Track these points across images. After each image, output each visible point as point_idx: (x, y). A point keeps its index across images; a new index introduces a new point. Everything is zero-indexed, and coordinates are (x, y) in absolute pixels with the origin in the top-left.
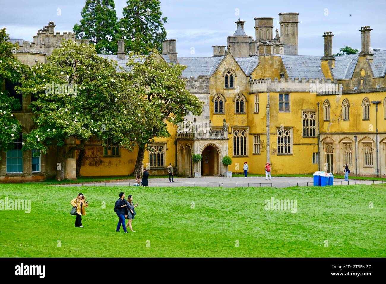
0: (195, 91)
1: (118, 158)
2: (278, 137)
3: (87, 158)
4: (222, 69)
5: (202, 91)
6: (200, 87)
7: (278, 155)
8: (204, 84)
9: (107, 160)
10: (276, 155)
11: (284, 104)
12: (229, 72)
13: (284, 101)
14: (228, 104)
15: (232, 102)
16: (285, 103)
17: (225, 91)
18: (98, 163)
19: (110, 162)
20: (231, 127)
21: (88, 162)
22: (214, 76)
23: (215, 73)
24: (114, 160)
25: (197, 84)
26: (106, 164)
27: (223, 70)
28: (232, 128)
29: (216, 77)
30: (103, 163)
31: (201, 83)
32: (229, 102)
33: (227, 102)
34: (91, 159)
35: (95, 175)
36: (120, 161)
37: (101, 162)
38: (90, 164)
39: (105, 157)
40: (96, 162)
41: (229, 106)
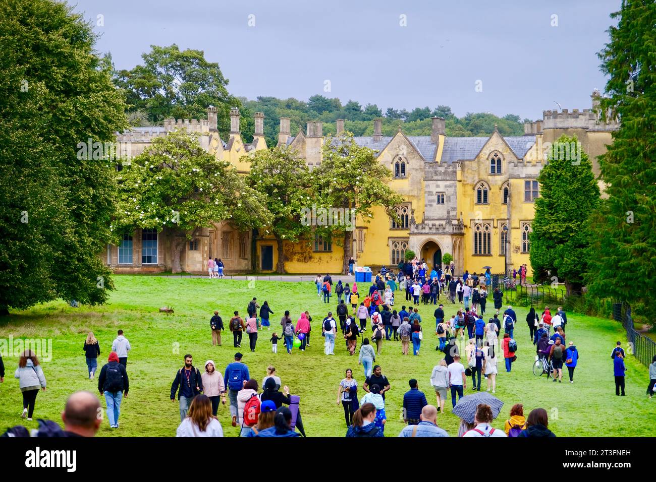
0: (440, 178)
1: (329, 254)
2: (523, 232)
3: (296, 253)
4: (486, 152)
5: (448, 178)
6: (445, 173)
7: (521, 253)
8: (451, 169)
9: (317, 256)
10: (519, 253)
11: (531, 193)
12: (496, 155)
13: (532, 190)
14: (493, 193)
15: (498, 190)
16: (533, 192)
17: (490, 177)
18: (307, 259)
19: (320, 259)
20: (497, 220)
21: (296, 257)
22: (476, 160)
23: (477, 156)
24: (325, 256)
25: (442, 169)
26: (316, 260)
27: (488, 153)
28: (499, 221)
29: (479, 161)
30: (312, 260)
31: (446, 168)
32: (494, 191)
33: (492, 191)
34: (300, 255)
35: (303, 272)
36: (331, 257)
37: (311, 258)
38: (299, 260)
39: (314, 252)
40: (305, 258)
41: (495, 195)
